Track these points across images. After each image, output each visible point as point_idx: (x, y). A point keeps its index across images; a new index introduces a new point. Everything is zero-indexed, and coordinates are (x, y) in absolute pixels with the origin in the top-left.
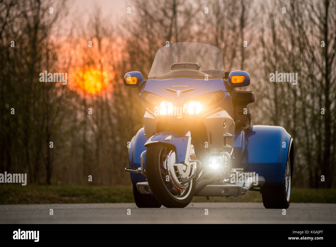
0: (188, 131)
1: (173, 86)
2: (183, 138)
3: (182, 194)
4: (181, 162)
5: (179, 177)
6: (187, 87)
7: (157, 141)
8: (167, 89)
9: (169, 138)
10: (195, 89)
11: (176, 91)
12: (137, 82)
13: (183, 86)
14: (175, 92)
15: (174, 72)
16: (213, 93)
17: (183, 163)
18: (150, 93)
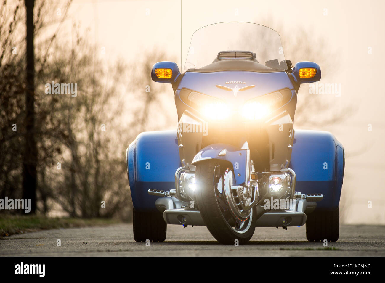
0: (245, 142)
1: (226, 82)
2: (241, 152)
3: (241, 227)
4: (241, 183)
5: (240, 203)
6: (245, 83)
7: (210, 158)
8: (217, 86)
9: (224, 152)
10: (254, 86)
11: (231, 88)
12: (172, 76)
13: (239, 82)
14: (231, 90)
15: (221, 64)
16: (278, 91)
17: (243, 184)
18: (193, 91)
